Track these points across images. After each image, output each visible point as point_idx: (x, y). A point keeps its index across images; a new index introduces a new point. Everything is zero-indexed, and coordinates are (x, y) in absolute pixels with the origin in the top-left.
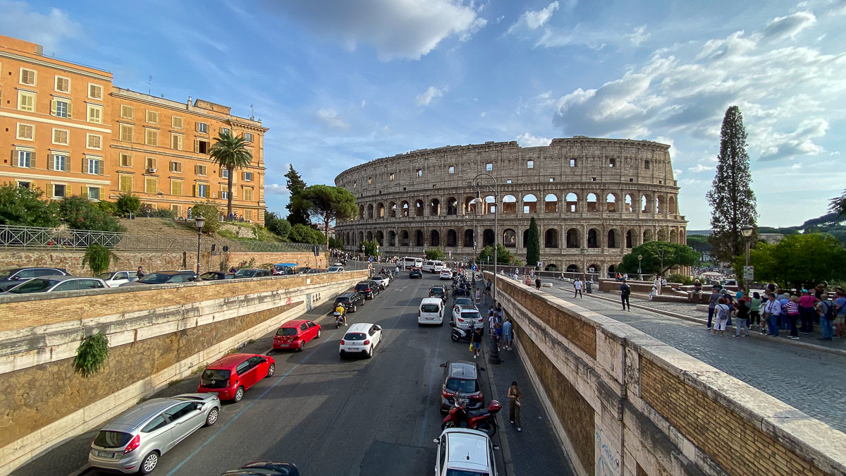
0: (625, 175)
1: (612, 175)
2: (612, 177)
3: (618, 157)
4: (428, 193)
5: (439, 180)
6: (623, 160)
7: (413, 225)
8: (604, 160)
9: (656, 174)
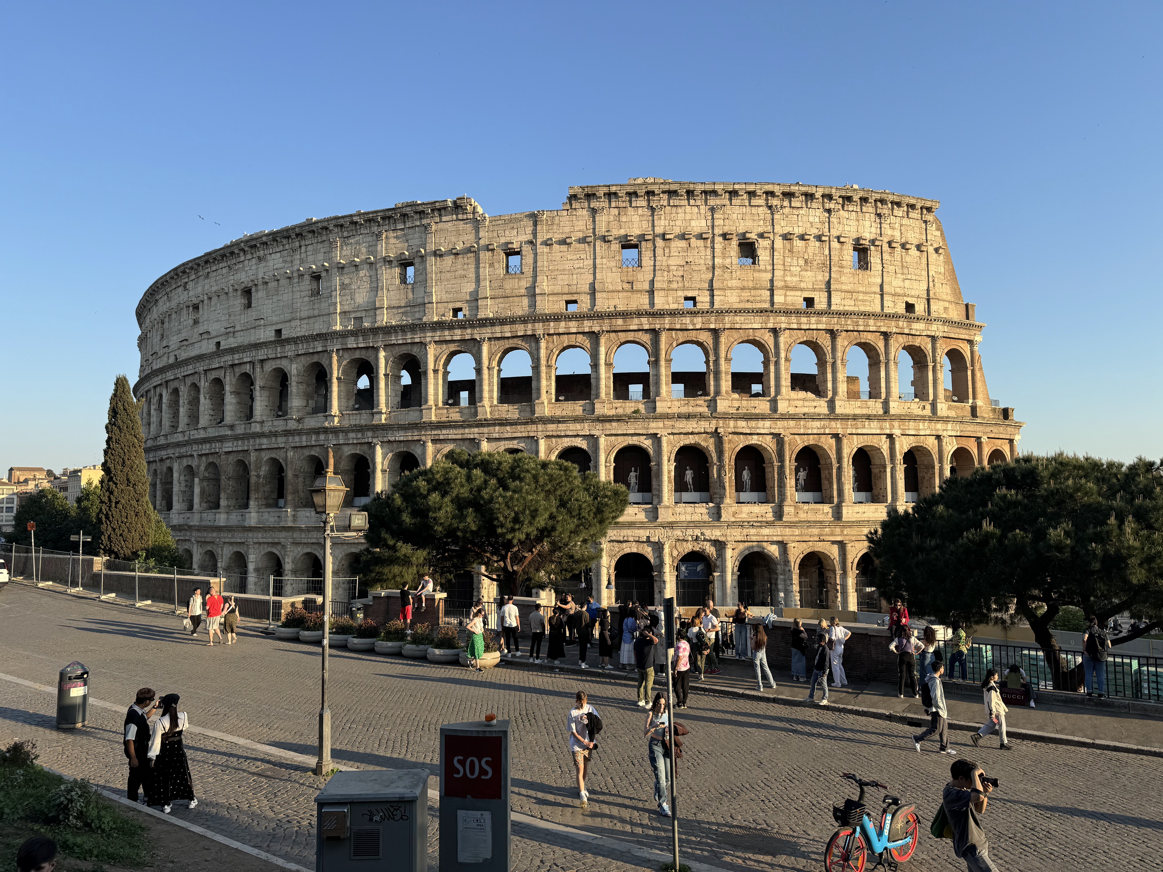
0: (787, 288)
1: (743, 289)
2: (746, 294)
3: (761, 236)
4: (262, 354)
5: (288, 316)
6: (779, 243)
7: (228, 446)
8: (718, 246)
9: (894, 284)
